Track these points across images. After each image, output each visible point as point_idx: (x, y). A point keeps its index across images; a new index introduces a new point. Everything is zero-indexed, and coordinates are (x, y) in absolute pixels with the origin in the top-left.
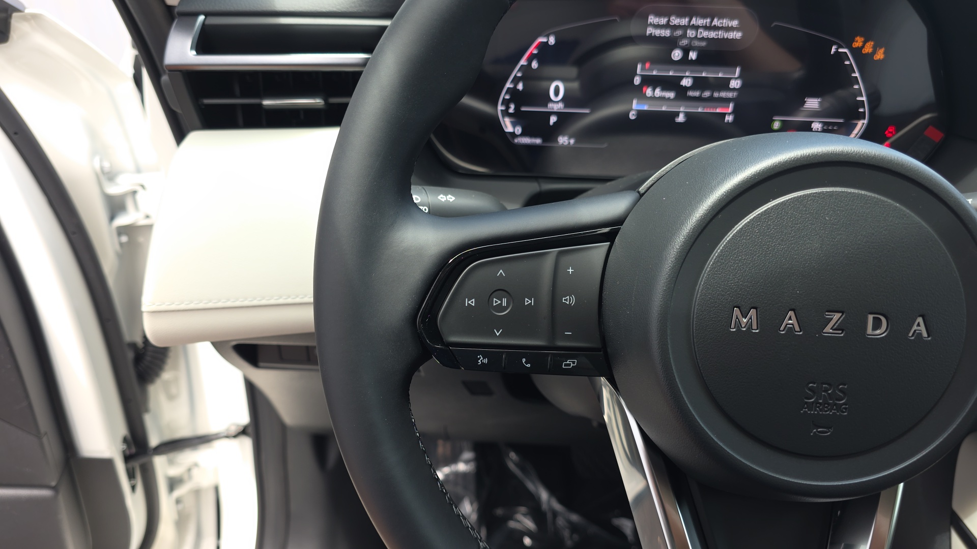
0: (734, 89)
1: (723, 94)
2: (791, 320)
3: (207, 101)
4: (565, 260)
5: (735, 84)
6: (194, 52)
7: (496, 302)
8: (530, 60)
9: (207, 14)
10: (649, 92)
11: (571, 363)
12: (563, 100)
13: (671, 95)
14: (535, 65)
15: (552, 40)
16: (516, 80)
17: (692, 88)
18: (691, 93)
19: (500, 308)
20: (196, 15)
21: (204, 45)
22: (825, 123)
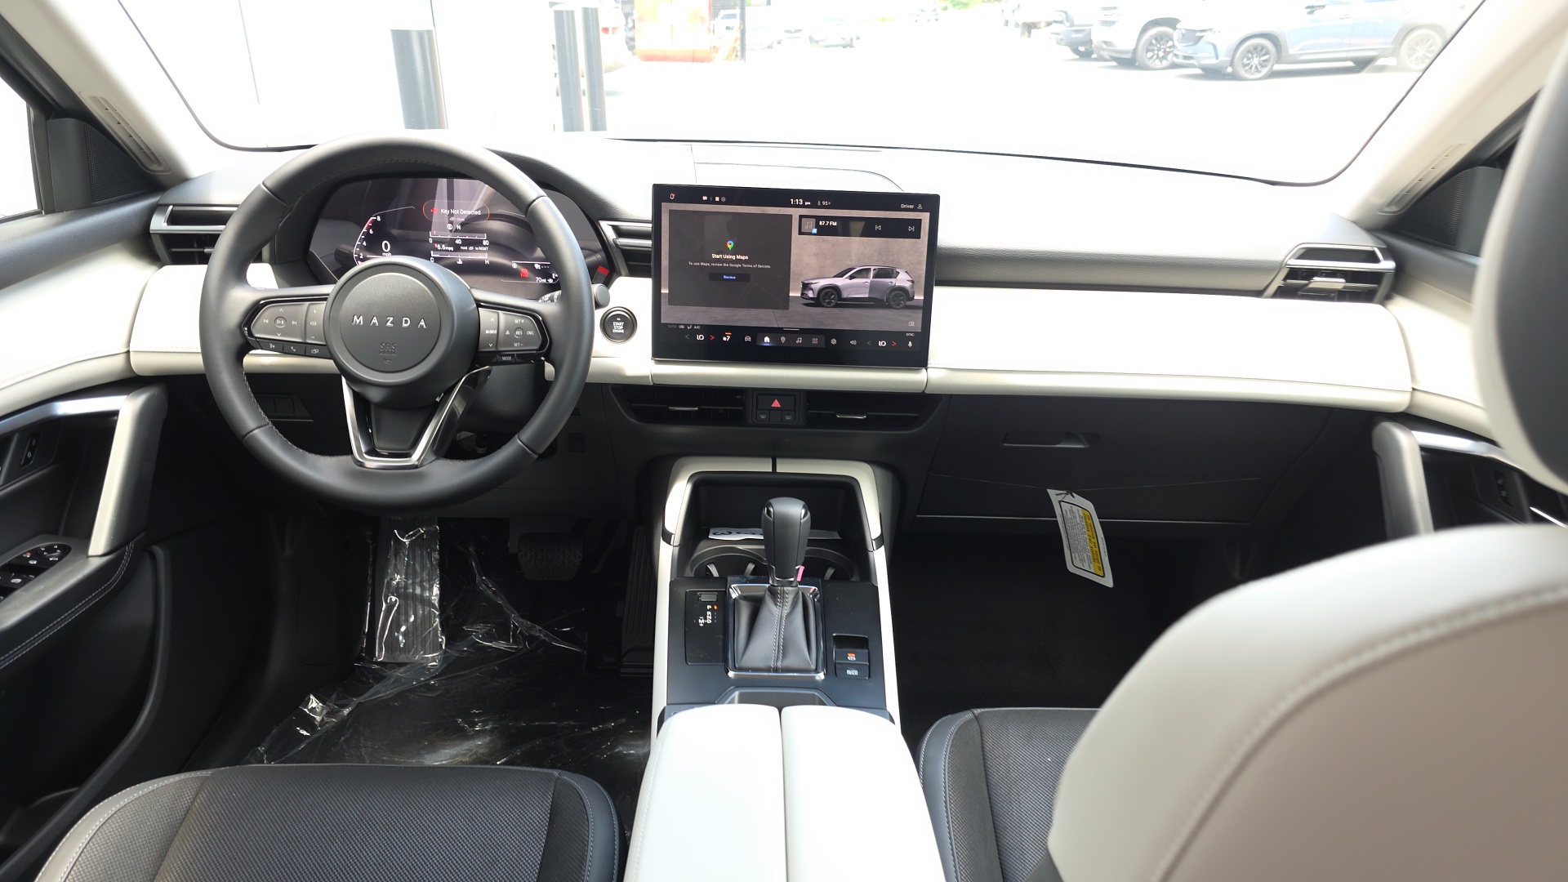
0: (486, 246)
1: (481, 248)
2: (375, 320)
3: (173, 250)
4: (312, 307)
5: (485, 243)
6: (166, 224)
7: (278, 322)
8: (368, 229)
9: (174, 205)
10: (439, 247)
11: (316, 351)
12: (390, 251)
13: (452, 249)
14: (371, 232)
15: (379, 219)
16: (361, 240)
17: (463, 245)
18: (462, 248)
19: (280, 324)
20: (168, 205)
21: (173, 219)
22: (541, 265)
